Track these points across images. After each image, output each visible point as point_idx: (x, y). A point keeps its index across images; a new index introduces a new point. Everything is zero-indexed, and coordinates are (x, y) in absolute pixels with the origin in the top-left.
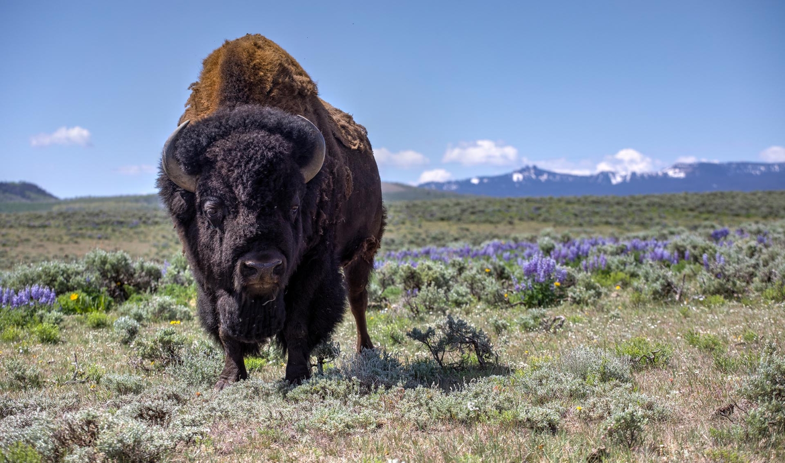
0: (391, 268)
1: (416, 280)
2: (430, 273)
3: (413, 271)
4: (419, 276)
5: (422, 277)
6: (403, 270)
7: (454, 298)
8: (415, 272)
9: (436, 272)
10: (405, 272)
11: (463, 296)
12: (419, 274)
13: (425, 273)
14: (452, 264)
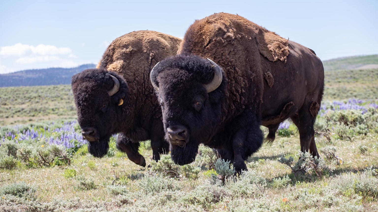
0: (331, 113)
1: (345, 120)
2: (353, 115)
3: (343, 115)
4: (347, 117)
5: (348, 118)
6: (337, 114)
7: (358, 131)
8: (344, 115)
9: (356, 115)
10: (338, 116)
11: (363, 129)
12: (347, 116)
13: (350, 116)
14: (369, 110)
